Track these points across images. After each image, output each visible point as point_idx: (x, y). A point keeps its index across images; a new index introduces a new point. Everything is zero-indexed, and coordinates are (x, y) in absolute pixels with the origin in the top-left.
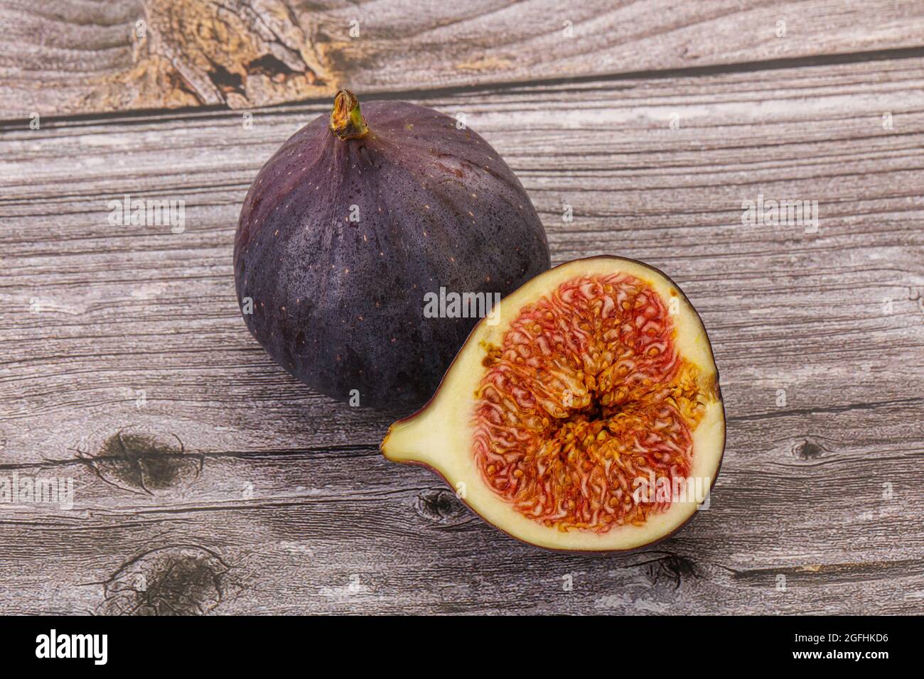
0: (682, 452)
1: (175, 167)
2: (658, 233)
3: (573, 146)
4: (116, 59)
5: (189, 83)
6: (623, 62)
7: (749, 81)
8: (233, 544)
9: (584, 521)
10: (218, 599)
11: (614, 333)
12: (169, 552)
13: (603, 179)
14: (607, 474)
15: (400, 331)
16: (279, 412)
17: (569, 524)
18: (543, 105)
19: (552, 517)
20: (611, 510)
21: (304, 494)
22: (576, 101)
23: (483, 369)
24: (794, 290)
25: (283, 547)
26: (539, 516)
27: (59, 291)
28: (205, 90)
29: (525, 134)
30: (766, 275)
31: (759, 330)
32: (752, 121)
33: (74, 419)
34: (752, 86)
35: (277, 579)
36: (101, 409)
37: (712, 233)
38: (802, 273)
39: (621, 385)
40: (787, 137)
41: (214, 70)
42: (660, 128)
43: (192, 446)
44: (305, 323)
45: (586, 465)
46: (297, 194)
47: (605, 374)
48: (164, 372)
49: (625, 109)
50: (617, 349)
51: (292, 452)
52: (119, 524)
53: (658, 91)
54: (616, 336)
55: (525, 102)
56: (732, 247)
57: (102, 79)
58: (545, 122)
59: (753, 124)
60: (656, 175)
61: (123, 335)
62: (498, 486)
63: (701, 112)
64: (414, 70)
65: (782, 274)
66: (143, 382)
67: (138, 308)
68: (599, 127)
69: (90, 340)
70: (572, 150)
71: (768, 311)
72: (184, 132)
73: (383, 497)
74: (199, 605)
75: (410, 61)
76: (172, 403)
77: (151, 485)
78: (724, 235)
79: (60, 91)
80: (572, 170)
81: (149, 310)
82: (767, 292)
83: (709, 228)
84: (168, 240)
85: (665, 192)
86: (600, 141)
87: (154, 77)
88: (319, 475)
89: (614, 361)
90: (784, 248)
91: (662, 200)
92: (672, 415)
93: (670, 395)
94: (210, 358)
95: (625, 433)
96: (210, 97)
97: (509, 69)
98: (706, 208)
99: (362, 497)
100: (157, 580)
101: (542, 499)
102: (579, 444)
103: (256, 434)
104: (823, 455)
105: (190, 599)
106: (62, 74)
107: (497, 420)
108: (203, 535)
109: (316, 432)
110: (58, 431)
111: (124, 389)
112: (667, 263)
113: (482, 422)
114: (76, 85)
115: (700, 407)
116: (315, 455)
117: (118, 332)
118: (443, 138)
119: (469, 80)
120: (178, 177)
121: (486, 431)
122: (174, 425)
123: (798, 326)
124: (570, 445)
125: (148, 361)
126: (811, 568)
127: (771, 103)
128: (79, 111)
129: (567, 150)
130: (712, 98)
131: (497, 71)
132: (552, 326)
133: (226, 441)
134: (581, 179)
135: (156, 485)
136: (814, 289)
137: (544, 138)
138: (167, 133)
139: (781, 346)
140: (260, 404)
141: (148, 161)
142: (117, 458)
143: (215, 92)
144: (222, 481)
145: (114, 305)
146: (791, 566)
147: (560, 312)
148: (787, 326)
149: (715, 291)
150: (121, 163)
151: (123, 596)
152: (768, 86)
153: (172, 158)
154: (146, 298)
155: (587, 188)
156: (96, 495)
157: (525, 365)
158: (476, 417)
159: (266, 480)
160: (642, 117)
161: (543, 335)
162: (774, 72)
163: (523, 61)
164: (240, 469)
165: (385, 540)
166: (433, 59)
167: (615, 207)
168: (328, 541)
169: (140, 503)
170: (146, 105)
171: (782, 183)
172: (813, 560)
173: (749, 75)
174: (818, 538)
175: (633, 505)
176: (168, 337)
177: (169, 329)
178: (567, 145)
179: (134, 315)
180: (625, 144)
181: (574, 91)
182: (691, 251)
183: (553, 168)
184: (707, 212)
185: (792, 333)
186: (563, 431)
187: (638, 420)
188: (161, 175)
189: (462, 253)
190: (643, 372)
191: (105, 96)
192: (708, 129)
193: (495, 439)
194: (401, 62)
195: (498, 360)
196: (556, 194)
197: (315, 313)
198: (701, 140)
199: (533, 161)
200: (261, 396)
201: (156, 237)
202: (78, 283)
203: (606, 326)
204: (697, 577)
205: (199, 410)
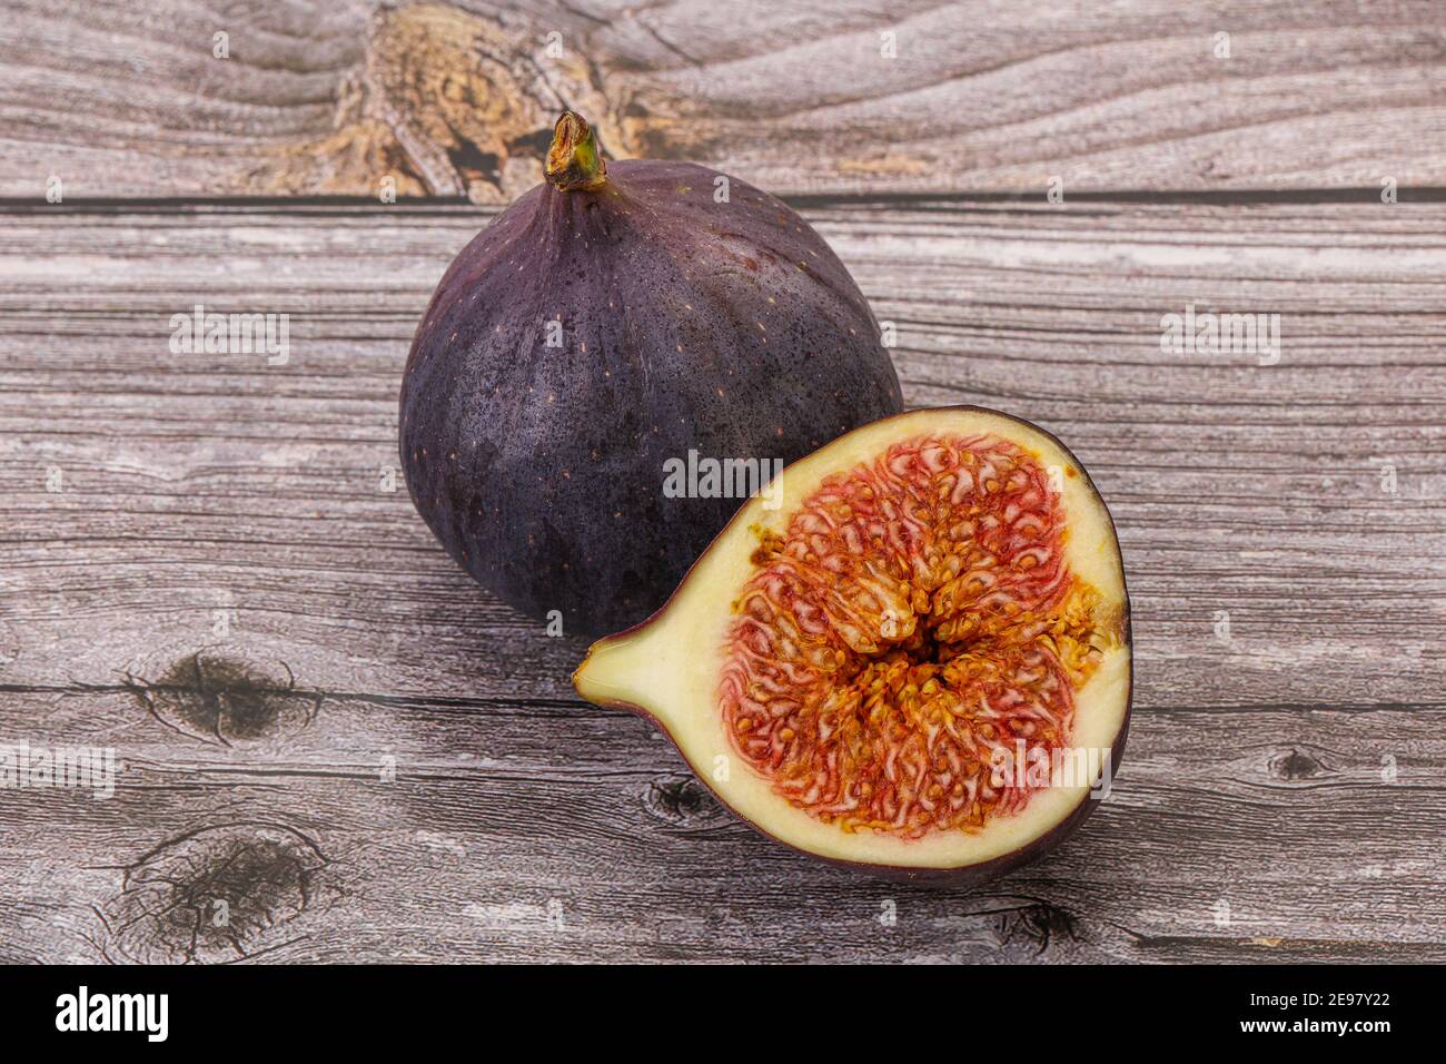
0: (1056, 723)
1: (368, 281)
2: (1115, 429)
3: (1003, 292)
4: (308, 121)
5: (413, 162)
6: (1107, 177)
7: (1304, 217)
8: (342, 829)
9: (883, 819)
10: (300, 906)
11: (969, 528)
12: (238, 832)
13: (1041, 345)
14: (930, 747)
15: (628, 500)
16: (456, 644)
17: (858, 821)
18: (966, 230)
19: (834, 808)
20: (929, 805)
21: (469, 765)
22: (1020, 227)
23: (752, 567)
24: (1319, 528)
25: (419, 839)
26: (812, 805)
27: (149, 445)
28: (438, 175)
29: (929, 271)
30: (1278, 502)
31: (1251, 582)
32: (1299, 277)
33: (130, 628)
34: (1308, 225)
35: (400, 885)
36: (176, 618)
37: (1201, 435)
38: (1338, 504)
39: (971, 610)
40: (1351, 302)
41: (458, 147)
42: (1149, 276)
43: (306, 682)
44: (482, 480)
45: (898, 731)
46: (491, 279)
47: (945, 590)
48: (287, 572)
49: (1096, 246)
50: (970, 553)
51: (465, 702)
52: (168, 785)
53: (1156, 223)
54: (971, 532)
55: (938, 224)
56: (1231, 457)
57: (281, 147)
58: (967, 254)
59: (1298, 281)
60: (1129, 344)
61: (236, 515)
62: (752, 753)
63: (1219, 256)
64: (772, 166)
65: (1305, 503)
66: (251, 584)
67: (267, 478)
68: (1051, 269)
69: (182, 517)
70: (1001, 298)
71: (1271, 555)
72: (393, 232)
73: (595, 780)
74: (268, 912)
75: (767, 153)
76: (290, 616)
77: (230, 732)
78: (1221, 439)
79: (213, 161)
80: (996, 328)
81: (283, 482)
82: (1274, 527)
83: (1199, 428)
84: (336, 384)
85: (1139, 370)
86: (1047, 289)
87: (362, 150)
88: (500, 739)
89: (962, 572)
90: (1315, 465)
91: (1130, 382)
92: (1045, 662)
93: (1046, 632)
94: (364, 557)
95: (967, 686)
96: (444, 185)
97: (923, 174)
98: (1200, 397)
99: (561, 777)
100: (210, 870)
101: (821, 779)
102: (891, 698)
103: (412, 672)
104: (1317, 775)
105: (256, 902)
106: (222, 138)
107: (764, 647)
108: (295, 811)
109: (508, 677)
110: (103, 643)
111: (220, 591)
112: (1121, 473)
113: (739, 650)
114: (240, 155)
115: (1094, 654)
116: (500, 711)
117: (228, 510)
118: (737, 212)
119: (857, 186)
120: (372, 296)
121: (742, 664)
122: (285, 649)
123: (1316, 580)
124: (876, 697)
125: (266, 555)
126: (1265, 942)
127: (1336, 251)
128: (237, 193)
129: (992, 298)
130: (1240, 238)
131: (903, 176)
132: (870, 509)
133: (363, 679)
134: (1007, 342)
135: (239, 732)
136: (1352, 529)
137: (959, 278)
138: (366, 233)
139: (1282, 608)
140: (428, 629)
141: (329, 269)
142: (185, 689)
143: (454, 178)
144: (344, 734)
145: (232, 471)
146: (1233, 936)
147: (885, 489)
148: (1297, 580)
149: (1191, 521)
150: (287, 270)
151: (152, 890)
152: (1333, 226)
153: (367, 269)
154: (284, 464)
155: (1013, 355)
156: (141, 740)
157: (819, 566)
158: (731, 641)
159: (413, 739)
160: (1122, 258)
161: (853, 522)
162: (1347, 208)
163: (947, 164)
164: (376, 721)
165: (584, 842)
166: (804, 152)
167: (1054, 386)
168: (493, 837)
169: (208, 756)
170: (343, 191)
171: (1331, 369)
172: (1272, 929)
173: (1306, 209)
174: (1284, 897)
175: (966, 800)
176: (304, 523)
177: (308, 512)
178: (995, 291)
179: (259, 487)
180: (1087, 295)
181: (1020, 213)
182: (1163, 460)
183: (965, 322)
184: (1200, 404)
185: (1303, 590)
186: (868, 675)
187: (991, 666)
188: (346, 291)
189: (739, 384)
190: (1006, 592)
191: (280, 174)
192: (1225, 283)
193: (756, 678)
194: (753, 154)
195: (775, 555)
196: (962, 360)
197: (498, 465)
198: (1212, 299)
199: (935, 311)
200: (432, 619)
201: (318, 379)
202: (181, 436)
203: (956, 515)
204: (1076, 939)
205: (330, 630)
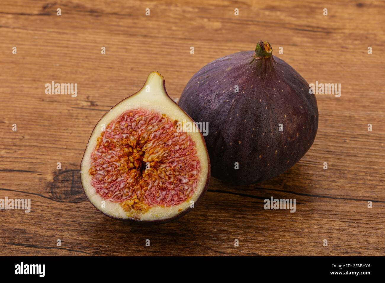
0: (112, 197)
9: (99, 148)
14: (114, 163)
17: (100, 142)
19: (104, 136)
23: (174, 120)
26: (107, 130)
89: (159, 177)
113: (152, 115)
124: (131, 150)
158: (155, 113)
175: (98, 170)
193: (143, 119)
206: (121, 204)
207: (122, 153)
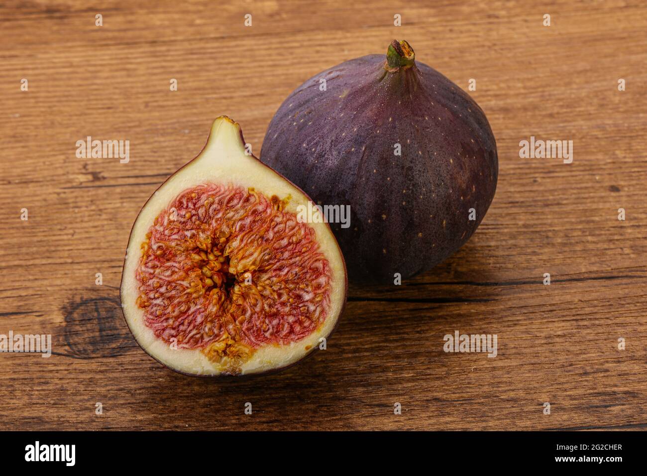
0: (186, 341)
9: (146, 261)
14: (178, 282)
17: (146, 249)
19: (153, 239)
20: (151, 282)
23: (271, 196)
26: (155, 228)
39: (243, 300)
45: (187, 267)
47: (253, 288)
50: (271, 299)
62: (181, 200)
89: (262, 296)
92: (214, 335)
93: (230, 336)
101: (167, 232)
107: (231, 204)
113: (230, 192)
124: (204, 256)
132: (296, 251)
147: (306, 258)
157: (269, 227)
158: (235, 188)
161: (289, 244)
175: (152, 299)
186: (216, 252)
187: (215, 310)
193: (216, 200)
195: (276, 207)
203: (290, 292)
206: (203, 351)
207: (189, 263)
